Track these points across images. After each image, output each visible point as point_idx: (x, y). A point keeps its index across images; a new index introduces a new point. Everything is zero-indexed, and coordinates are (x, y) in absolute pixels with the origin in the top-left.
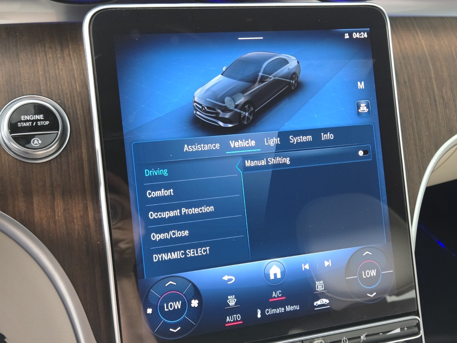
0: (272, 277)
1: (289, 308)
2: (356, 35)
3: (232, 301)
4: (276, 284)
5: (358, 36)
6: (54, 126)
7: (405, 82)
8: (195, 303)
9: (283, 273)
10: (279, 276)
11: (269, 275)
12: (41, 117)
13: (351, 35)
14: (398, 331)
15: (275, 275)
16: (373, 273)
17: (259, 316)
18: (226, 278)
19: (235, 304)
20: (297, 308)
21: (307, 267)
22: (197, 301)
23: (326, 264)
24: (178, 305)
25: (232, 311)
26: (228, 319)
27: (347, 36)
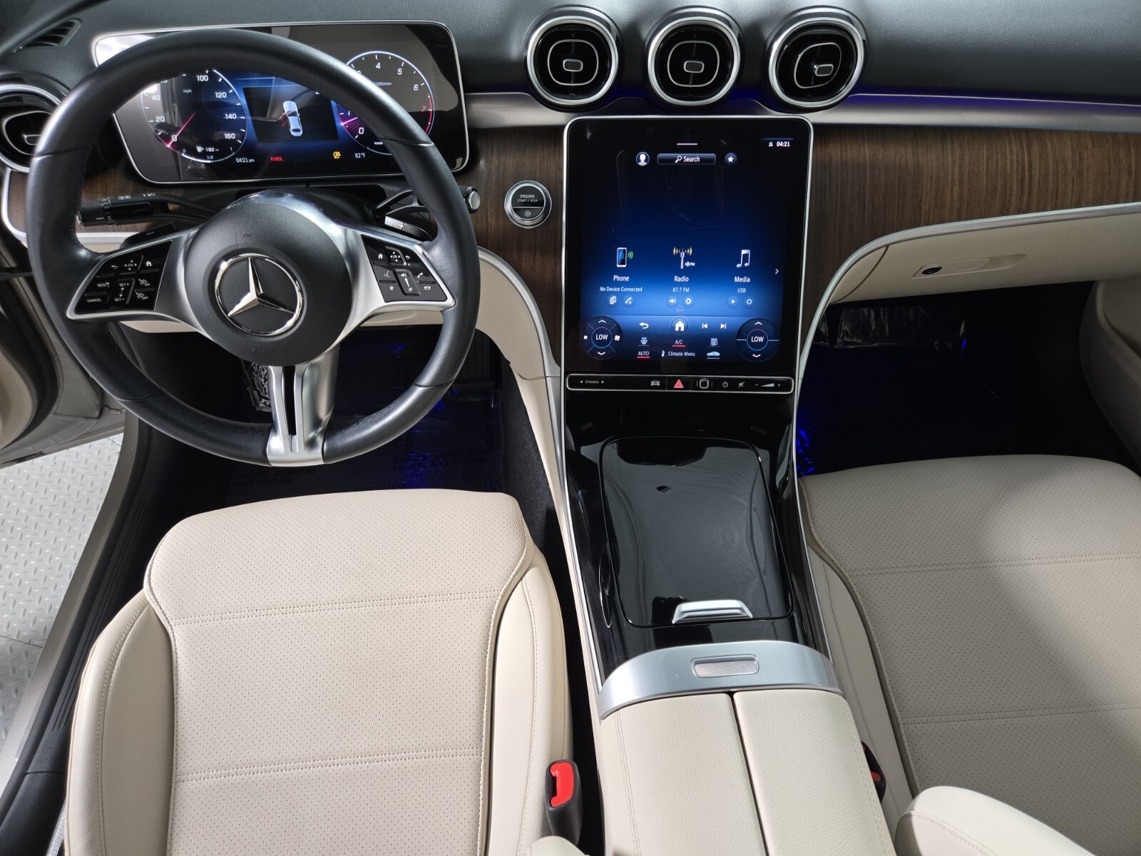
0: (677, 329)
1: (686, 354)
2: (779, 144)
3: (644, 341)
4: (679, 335)
5: (782, 145)
6: (540, 203)
7: (837, 187)
8: (617, 338)
9: (686, 328)
10: (682, 329)
11: (675, 327)
12: (533, 196)
13: (775, 143)
14: (772, 385)
15: (680, 328)
16: (761, 339)
17: (663, 355)
18: (642, 324)
19: (647, 344)
20: (693, 354)
21: (706, 326)
22: (619, 337)
23: (722, 326)
24: (605, 337)
25: (643, 349)
26: (639, 354)
27: (771, 145)
